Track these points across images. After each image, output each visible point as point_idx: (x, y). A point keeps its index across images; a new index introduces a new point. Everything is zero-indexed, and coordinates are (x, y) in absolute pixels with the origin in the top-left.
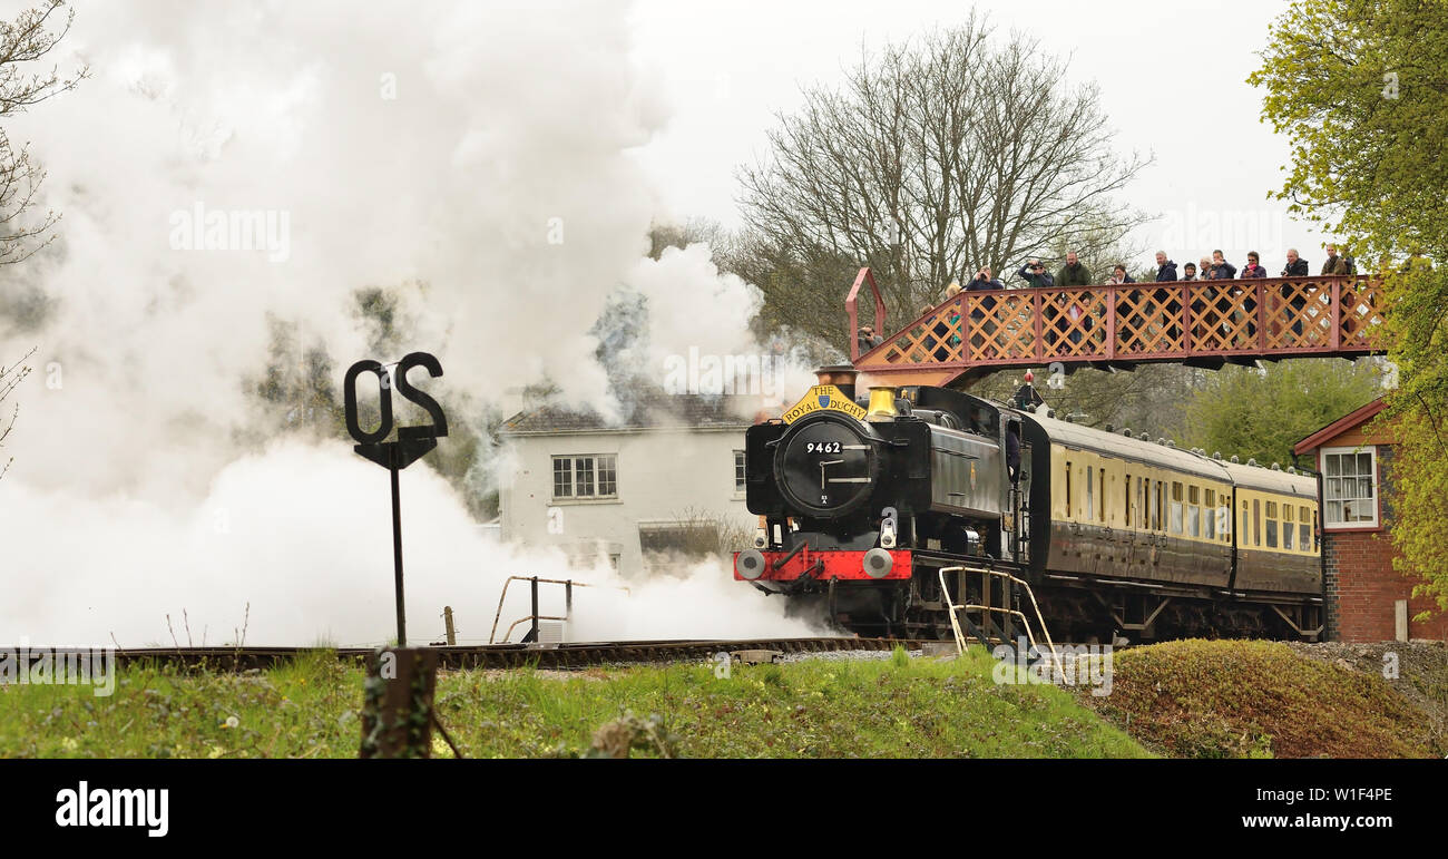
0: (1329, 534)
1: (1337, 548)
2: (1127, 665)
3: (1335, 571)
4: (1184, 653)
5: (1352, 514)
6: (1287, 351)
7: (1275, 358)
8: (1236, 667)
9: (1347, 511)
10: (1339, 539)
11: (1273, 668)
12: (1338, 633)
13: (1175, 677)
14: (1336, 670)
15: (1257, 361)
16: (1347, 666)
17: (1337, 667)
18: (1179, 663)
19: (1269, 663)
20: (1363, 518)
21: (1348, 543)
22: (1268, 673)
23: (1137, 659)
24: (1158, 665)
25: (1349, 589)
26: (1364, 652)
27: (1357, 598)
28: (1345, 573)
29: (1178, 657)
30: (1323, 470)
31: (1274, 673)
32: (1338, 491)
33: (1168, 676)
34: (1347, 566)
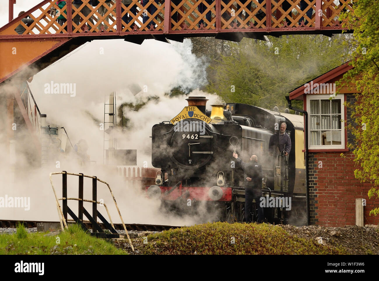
0: (311, 153)
1: (317, 163)
2: (174, 239)
3: (314, 178)
4: (213, 232)
5: (328, 140)
6: (285, 30)
7: (277, 35)
8: (247, 241)
9: (324, 138)
10: (315, 157)
11: (273, 243)
12: (317, 220)
13: (207, 247)
14: (315, 245)
15: (265, 37)
16: (323, 242)
17: (315, 242)
18: (210, 238)
19: (270, 239)
20: (335, 143)
22: (269, 246)
23: (181, 235)
24: (195, 240)
26: (333, 233)
27: (329, 196)
28: (321, 179)
29: (209, 234)
30: (308, 110)
31: (273, 246)
32: (318, 124)
33: (202, 247)
34: (323, 175)
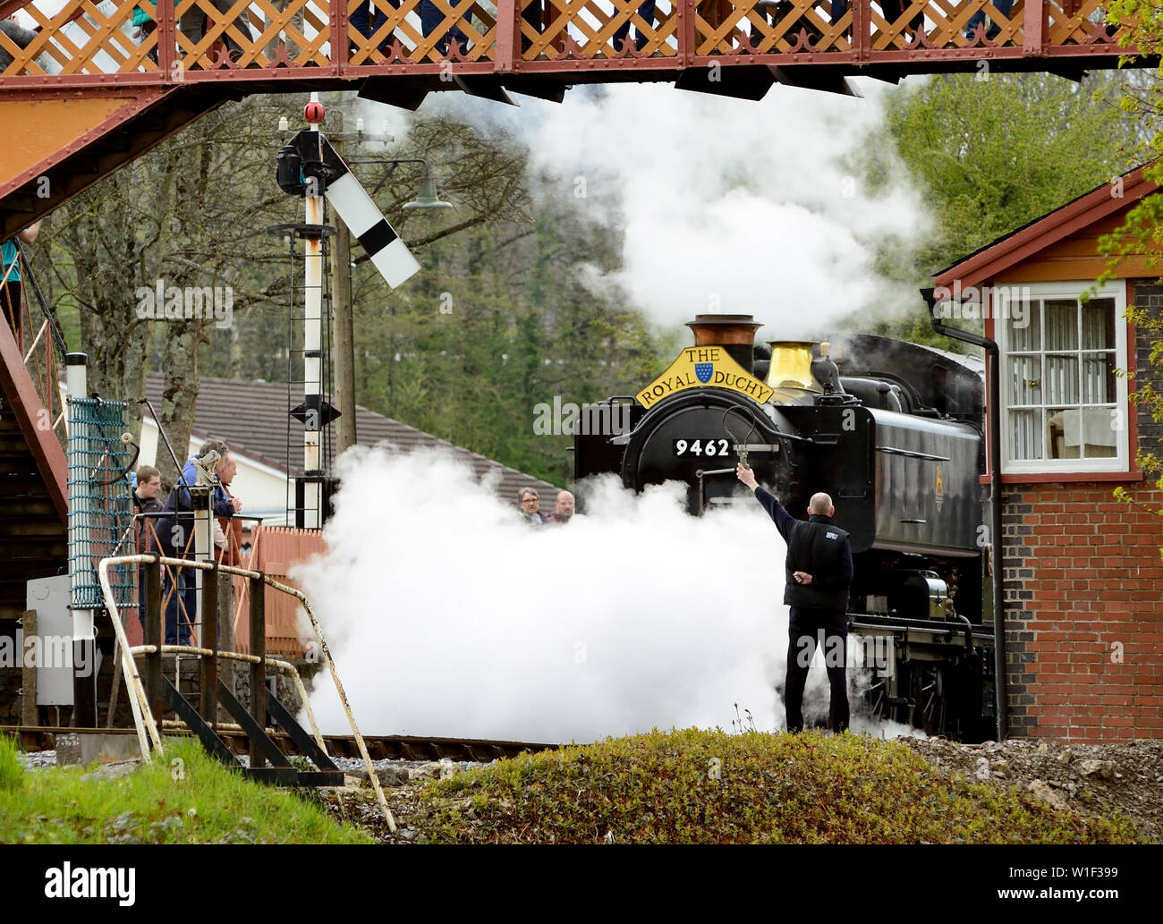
0: (1011, 486)
1: (1032, 520)
3: (1022, 574)
4: (669, 763)
5: (1067, 441)
7: (891, 73)
8: (791, 796)
9: (1056, 433)
10: (1027, 499)
11: (878, 801)
12: (1033, 721)
13: (650, 817)
14: (1028, 807)
15: (849, 79)
16: (1053, 798)
17: (1028, 798)
18: (659, 784)
19: (868, 788)
20: (1093, 451)
21: (1056, 509)
22: (865, 813)
23: (560, 775)
24: (608, 790)
25: (1061, 616)
26: (1090, 766)
27: (1073, 637)
28: (1048, 579)
29: (655, 771)
30: (1001, 337)
31: (881, 811)
32: (1036, 385)
33: (633, 816)
34: (1054, 564)
